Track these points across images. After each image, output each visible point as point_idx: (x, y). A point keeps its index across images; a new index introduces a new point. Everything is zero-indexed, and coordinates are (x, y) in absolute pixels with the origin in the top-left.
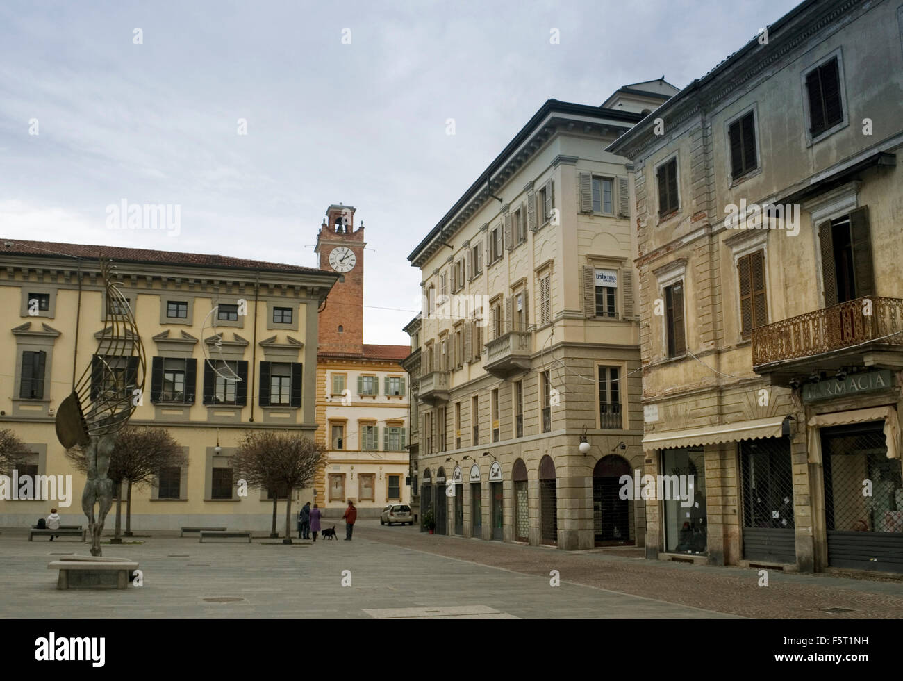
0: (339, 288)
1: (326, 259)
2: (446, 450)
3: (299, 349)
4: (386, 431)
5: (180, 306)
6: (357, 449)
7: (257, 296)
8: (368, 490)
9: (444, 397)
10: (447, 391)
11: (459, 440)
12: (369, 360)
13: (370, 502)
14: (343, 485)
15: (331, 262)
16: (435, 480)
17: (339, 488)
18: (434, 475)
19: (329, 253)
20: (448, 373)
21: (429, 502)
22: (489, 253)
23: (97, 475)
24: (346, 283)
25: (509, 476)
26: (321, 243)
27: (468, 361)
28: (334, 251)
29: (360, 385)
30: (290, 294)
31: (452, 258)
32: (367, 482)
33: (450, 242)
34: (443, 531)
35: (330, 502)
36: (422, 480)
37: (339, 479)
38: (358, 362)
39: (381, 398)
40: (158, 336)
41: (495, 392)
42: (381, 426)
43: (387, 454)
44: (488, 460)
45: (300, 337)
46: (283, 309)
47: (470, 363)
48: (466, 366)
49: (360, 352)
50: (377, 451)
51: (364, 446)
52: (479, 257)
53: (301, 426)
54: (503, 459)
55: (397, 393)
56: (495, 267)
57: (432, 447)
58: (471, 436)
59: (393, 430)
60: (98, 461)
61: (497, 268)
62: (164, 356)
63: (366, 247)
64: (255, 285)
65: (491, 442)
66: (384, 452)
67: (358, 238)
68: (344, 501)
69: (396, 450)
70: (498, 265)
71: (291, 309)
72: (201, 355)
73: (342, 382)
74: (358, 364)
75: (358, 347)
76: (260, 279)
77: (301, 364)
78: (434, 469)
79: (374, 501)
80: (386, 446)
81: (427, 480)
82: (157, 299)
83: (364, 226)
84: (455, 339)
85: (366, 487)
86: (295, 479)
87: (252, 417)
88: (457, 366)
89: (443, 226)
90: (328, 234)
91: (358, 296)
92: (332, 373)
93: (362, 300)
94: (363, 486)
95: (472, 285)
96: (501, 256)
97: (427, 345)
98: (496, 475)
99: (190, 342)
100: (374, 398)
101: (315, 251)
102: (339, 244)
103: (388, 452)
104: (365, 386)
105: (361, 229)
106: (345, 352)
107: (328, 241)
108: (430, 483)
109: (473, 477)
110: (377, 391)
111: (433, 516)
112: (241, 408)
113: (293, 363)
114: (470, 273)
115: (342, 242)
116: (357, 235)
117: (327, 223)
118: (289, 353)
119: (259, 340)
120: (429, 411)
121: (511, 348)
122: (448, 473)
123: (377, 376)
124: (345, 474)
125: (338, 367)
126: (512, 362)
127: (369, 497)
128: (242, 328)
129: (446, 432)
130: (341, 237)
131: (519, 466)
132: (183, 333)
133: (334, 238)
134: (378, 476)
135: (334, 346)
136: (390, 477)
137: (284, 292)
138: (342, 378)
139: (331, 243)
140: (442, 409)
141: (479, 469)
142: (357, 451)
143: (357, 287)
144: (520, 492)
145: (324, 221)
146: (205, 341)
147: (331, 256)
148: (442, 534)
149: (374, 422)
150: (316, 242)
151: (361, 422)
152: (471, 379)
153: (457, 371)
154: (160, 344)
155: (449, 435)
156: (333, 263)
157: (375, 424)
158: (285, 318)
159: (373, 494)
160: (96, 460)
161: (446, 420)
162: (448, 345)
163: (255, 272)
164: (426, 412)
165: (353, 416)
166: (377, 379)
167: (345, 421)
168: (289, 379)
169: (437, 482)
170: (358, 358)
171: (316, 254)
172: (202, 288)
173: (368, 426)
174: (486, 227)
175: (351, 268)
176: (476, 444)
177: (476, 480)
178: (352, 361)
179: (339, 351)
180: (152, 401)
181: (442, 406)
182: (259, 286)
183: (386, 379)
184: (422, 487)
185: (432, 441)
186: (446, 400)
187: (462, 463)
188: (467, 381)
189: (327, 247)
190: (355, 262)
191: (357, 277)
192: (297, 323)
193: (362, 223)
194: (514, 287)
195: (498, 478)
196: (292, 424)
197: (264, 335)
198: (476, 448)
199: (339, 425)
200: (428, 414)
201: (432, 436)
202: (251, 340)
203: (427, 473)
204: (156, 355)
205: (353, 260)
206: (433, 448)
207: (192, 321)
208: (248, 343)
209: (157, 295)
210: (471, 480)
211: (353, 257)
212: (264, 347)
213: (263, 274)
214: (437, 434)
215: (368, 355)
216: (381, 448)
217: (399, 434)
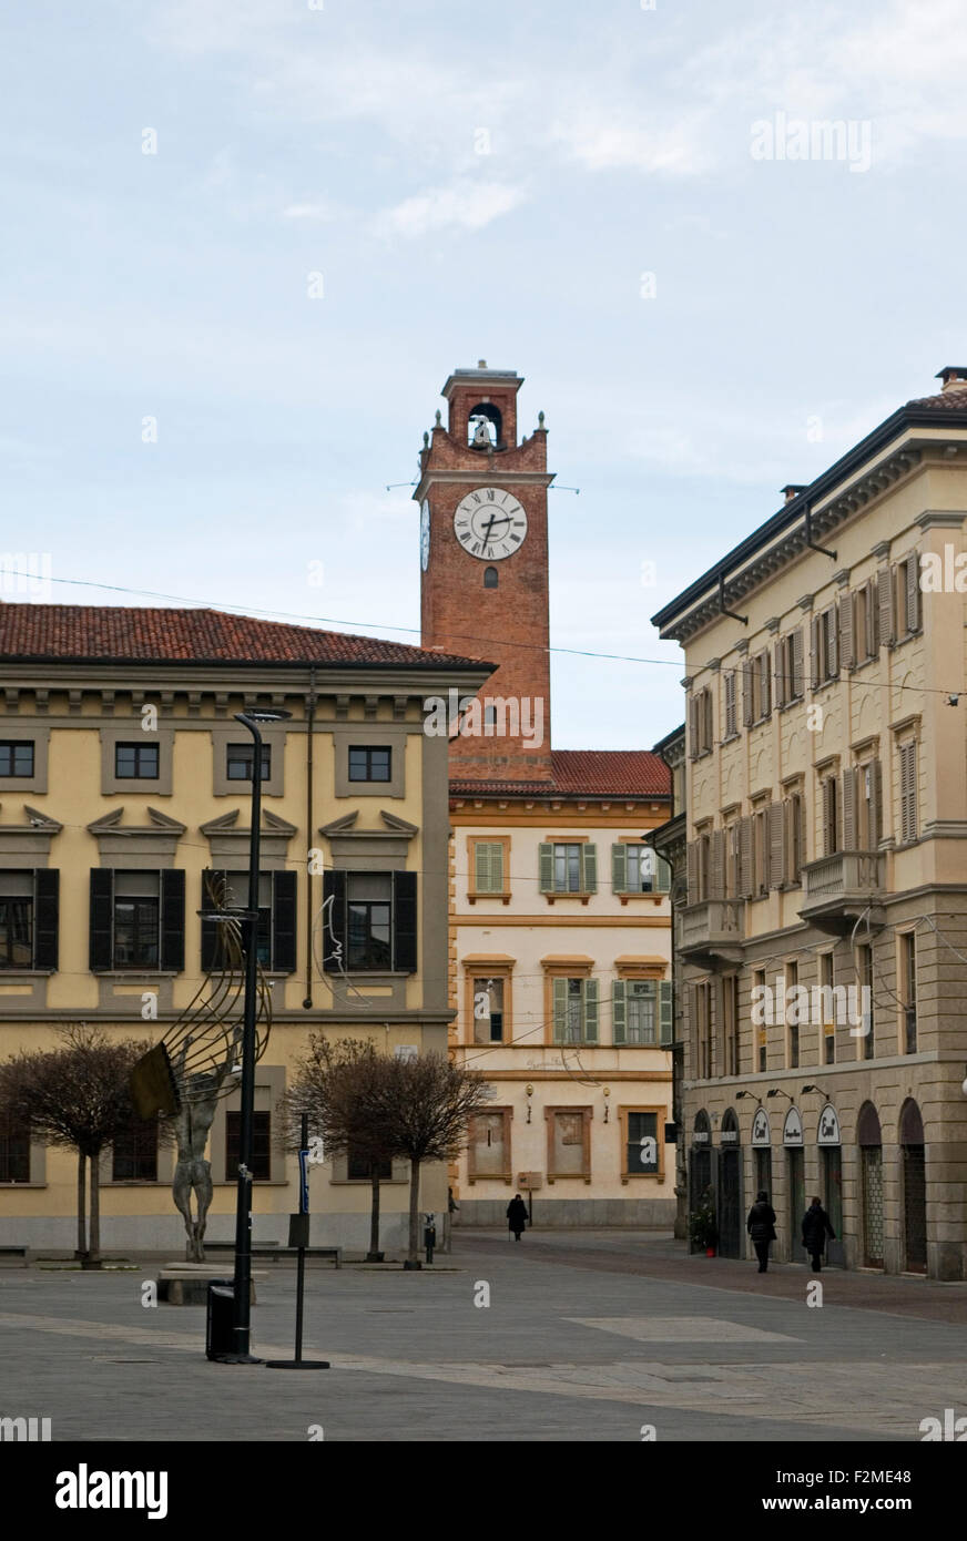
0: (483, 603)
1: (446, 525)
2: (738, 1073)
3: (409, 840)
4: (618, 991)
5: (142, 751)
6: (540, 1041)
7: (311, 723)
8: (575, 1150)
9: (731, 956)
10: (737, 943)
11: (763, 1052)
12: (570, 800)
13: (580, 1183)
14: (506, 1139)
15: (460, 531)
16: (719, 1137)
17: (496, 1146)
18: (716, 1125)
19: (453, 506)
20: (743, 903)
21: (706, 1186)
22: (815, 658)
23: (192, 1156)
24: (502, 588)
25: (852, 1135)
26: (432, 480)
27: (776, 884)
28: (468, 501)
29: (546, 867)
30: (385, 715)
31: (744, 646)
32: (570, 1130)
33: (739, 608)
34: (733, 1250)
35: (472, 1183)
36: (693, 1137)
37: (494, 1122)
38: (538, 804)
39: (604, 902)
40: (100, 822)
41: (828, 958)
42: (605, 978)
43: (623, 1053)
44: (814, 1100)
45: (410, 812)
46: (369, 749)
47: (782, 890)
48: (774, 894)
49: (544, 776)
50: (597, 1047)
51: (560, 1034)
52: (796, 663)
53: (417, 1016)
54: (840, 1099)
55: (647, 887)
56: (826, 694)
57: (710, 1064)
58: (786, 1048)
59: (637, 988)
60: (193, 1136)
61: (829, 697)
62: (113, 868)
63: (554, 482)
64: (308, 699)
65: (821, 1063)
66: (615, 1048)
67: (532, 461)
68: (508, 1182)
69: (646, 1044)
70: (831, 692)
71: (388, 749)
72: (193, 861)
73: (497, 862)
74: (539, 812)
75: (540, 765)
76: (318, 684)
77: (413, 875)
78: (716, 1112)
79: (588, 1182)
80: (619, 1031)
81: (701, 1137)
82: (93, 737)
83: (546, 425)
84: (754, 828)
85: (567, 1142)
86: (424, 1141)
87: (309, 998)
88: (758, 893)
89: (725, 574)
90: (449, 454)
91: (534, 624)
92: (471, 837)
93: (547, 634)
94: (559, 1140)
95: (785, 718)
96: (836, 676)
97: (699, 829)
98: (830, 1132)
99: (166, 832)
100: (585, 901)
101: (415, 497)
102: (479, 481)
103: (624, 1048)
104: (561, 868)
105: (540, 435)
106: (503, 777)
107: (448, 475)
108: (708, 1144)
109: (789, 1135)
110: (592, 884)
111: (714, 1217)
112: (285, 978)
113: (396, 873)
114: (781, 693)
115: (489, 475)
116: (530, 454)
117: (445, 423)
118: (388, 849)
119: (318, 824)
120: (704, 981)
121: (844, 885)
122: (744, 1122)
123: (592, 841)
124: (510, 1108)
125: (488, 820)
126: (846, 913)
127: (578, 1171)
128: (282, 797)
129: (737, 1033)
130: (485, 462)
131: (868, 1114)
132: (152, 813)
133: (469, 464)
134: (598, 1113)
135: (474, 763)
136: (630, 1114)
137: (371, 712)
138: (496, 850)
139: (459, 480)
140: (730, 979)
141: (801, 1118)
142: (542, 1047)
143: (531, 597)
144: (870, 1168)
145: (438, 417)
146: (202, 829)
147: (460, 515)
148: (734, 1258)
149: (586, 966)
150: (415, 475)
151: (551, 967)
152: (785, 926)
153: (758, 901)
154: (104, 841)
155: (743, 1039)
156: (466, 536)
157: (589, 972)
158: (374, 768)
159: (586, 1160)
160: (190, 1135)
161: (737, 1007)
162: (740, 841)
163: (307, 671)
164: (697, 982)
165: (527, 950)
166: (592, 849)
167: (507, 966)
168: (387, 908)
169: (723, 1142)
170: (538, 794)
171: (416, 503)
172: (191, 710)
173: (571, 977)
174: (808, 602)
175: (514, 546)
176: (795, 1065)
177: (795, 1141)
178: (524, 803)
179: (487, 775)
180: (91, 968)
181: (729, 973)
182: (315, 699)
183: (617, 849)
184: (691, 1152)
185: (710, 1051)
186: (736, 963)
187: (769, 1103)
188: (775, 927)
189: (449, 490)
190: (524, 529)
191: (532, 572)
192: (403, 783)
193: (541, 418)
194: (859, 749)
195: (833, 1139)
196: (396, 1009)
197: (330, 811)
198: (795, 1072)
199: (492, 975)
200: (703, 986)
201: (710, 1038)
202: (302, 825)
203: (702, 1122)
204: (97, 865)
205: (521, 524)
206: (713, 1066)
207: (170, 783)
208: (295, 830)
209: (93, 729)
210: (787, 1140)
211: (521, 516)
212: (330, 838)
213: (324, 674)
214: (720, 1036)
215: (564, 787)
216: (605, 1036)
217: (653, 999)
